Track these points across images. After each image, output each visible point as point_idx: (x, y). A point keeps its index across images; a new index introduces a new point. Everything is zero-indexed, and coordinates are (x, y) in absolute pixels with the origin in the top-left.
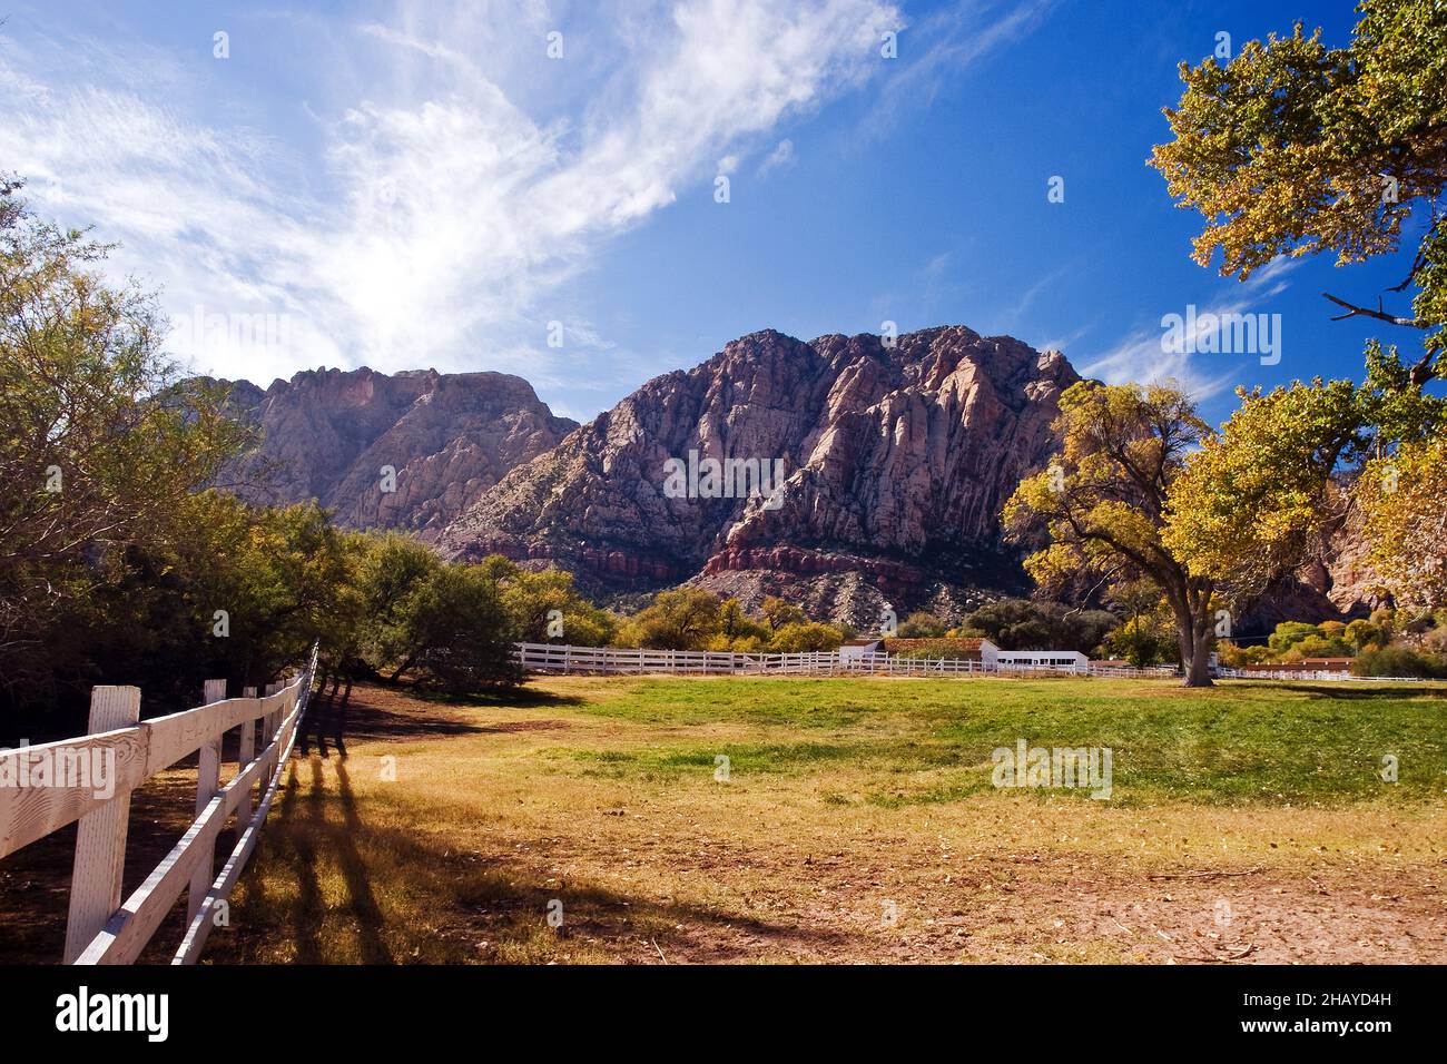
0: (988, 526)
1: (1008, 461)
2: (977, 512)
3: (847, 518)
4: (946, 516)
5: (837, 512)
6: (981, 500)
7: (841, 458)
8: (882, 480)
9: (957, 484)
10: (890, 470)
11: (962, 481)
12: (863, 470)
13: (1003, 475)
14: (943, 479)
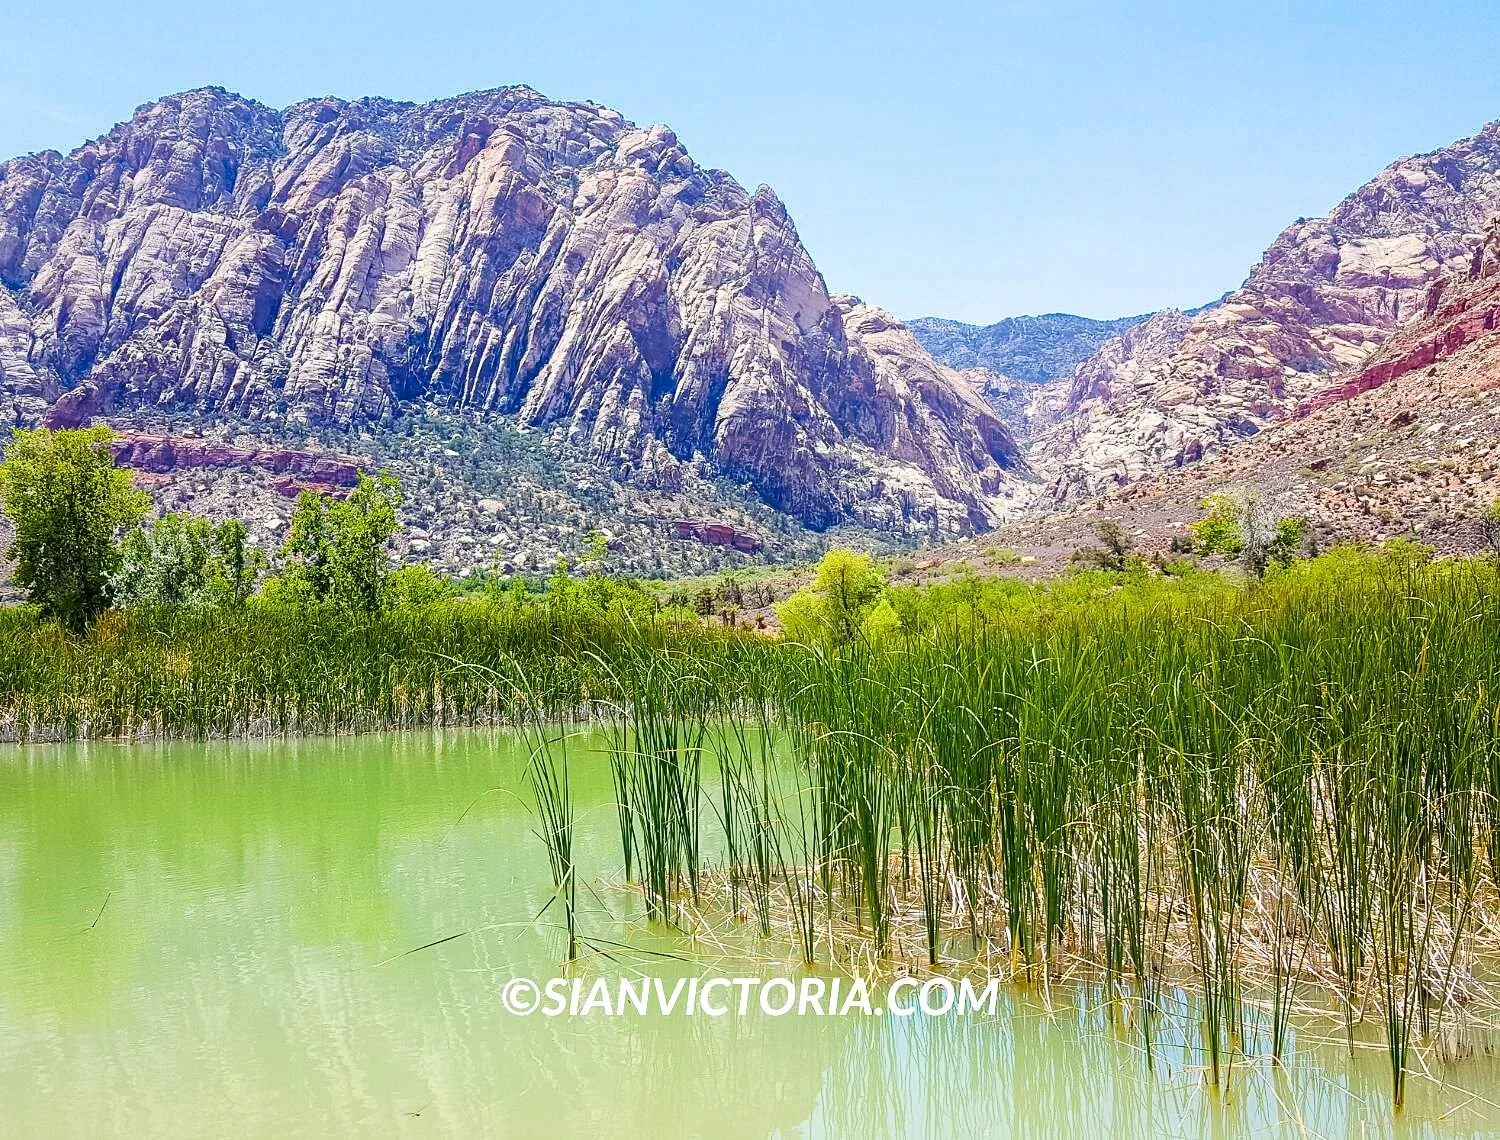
0: (508, 392)
1: (549, 287)
2: (489, 370)
3: (246, 379)
4: (436, 375)
5: (231, 370)
6: (497, 349)
7: (254, 280)
8: (321, 317)
9: (455, 323)
10: (336, 301)
11: (465, 322)
12: (296, 301)
13: (537, 309)
14: (433, 317)
